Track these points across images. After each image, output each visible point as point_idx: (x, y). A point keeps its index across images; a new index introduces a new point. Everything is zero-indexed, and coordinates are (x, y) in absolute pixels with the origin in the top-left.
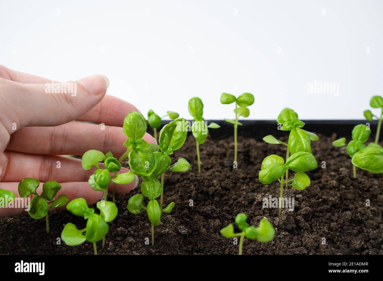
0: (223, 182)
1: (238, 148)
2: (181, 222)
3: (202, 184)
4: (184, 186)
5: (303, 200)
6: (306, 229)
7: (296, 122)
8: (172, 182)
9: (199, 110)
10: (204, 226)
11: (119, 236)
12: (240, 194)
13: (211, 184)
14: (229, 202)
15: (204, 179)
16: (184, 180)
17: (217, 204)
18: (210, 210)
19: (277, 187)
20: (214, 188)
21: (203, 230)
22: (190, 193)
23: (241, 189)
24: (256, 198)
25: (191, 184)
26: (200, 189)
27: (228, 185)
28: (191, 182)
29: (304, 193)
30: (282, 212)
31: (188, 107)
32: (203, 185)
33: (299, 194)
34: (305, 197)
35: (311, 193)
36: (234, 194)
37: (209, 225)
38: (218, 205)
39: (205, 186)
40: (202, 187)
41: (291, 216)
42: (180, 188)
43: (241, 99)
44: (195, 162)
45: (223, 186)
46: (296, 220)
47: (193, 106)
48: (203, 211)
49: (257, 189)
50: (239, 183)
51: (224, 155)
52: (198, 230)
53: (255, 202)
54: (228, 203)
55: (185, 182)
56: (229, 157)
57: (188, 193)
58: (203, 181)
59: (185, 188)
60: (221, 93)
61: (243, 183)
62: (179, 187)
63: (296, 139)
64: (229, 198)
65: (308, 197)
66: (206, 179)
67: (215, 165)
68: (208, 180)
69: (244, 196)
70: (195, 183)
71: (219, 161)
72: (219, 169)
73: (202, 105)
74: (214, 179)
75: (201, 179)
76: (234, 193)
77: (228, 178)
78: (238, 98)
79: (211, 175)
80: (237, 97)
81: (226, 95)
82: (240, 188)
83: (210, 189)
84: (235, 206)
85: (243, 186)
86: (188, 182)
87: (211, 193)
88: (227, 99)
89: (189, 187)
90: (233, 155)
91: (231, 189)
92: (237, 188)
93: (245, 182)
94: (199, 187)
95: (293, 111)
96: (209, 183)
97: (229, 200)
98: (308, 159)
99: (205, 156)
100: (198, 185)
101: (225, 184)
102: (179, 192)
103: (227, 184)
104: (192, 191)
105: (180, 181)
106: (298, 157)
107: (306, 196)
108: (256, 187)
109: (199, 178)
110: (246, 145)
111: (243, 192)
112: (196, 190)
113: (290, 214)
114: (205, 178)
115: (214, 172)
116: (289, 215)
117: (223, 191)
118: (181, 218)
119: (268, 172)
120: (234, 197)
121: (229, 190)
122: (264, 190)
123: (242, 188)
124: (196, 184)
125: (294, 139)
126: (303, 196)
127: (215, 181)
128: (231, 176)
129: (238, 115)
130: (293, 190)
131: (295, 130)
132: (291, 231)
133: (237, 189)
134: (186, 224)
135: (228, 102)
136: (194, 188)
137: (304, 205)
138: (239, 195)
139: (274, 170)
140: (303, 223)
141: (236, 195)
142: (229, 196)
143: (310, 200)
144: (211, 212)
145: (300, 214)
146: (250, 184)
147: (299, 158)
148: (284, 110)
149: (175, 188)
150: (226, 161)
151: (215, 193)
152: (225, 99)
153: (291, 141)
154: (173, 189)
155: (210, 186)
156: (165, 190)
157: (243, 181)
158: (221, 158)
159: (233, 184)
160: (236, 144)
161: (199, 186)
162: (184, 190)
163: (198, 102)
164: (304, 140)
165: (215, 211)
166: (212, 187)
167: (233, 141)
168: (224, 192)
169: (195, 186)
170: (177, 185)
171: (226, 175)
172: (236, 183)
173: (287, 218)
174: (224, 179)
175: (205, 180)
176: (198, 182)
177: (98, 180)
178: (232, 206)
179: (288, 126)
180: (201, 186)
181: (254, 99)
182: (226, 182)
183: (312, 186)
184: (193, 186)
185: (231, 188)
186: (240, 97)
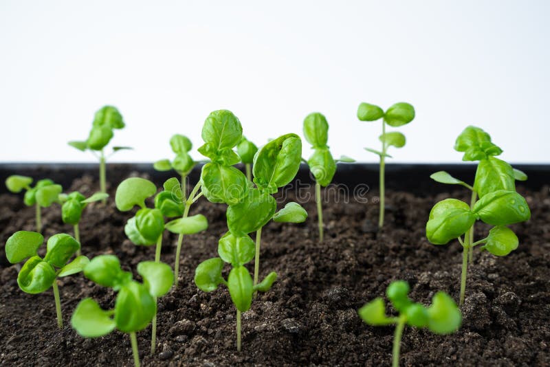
0: (360, 254)
1: (386, 203)
2: (288, 313)
3: (324, 256)
4: (295, 260)
5: (501, 283)
6: (510, 329)
7: (488, 147)
8: (275, 253)
9: (321, 132)
10: (329, 321)
11: (181, 333)
12: (391, 273)
13: (341, 257)
14: (371, 284)
15: (329, 248)
16: (295, 250)
17: (351, 288)
18: (339, 294)
19: (454, 264)
20: (346, 262)
21: (326, 327)
22: (305, 270)
23: (392, 266)
24: (419, 277)
25: (307, 256)
26: (322, 264)
27: (370, 258)
28: (306, 254)
29: (503, 271)
30: (466, 300)
31: (304, 129)
32: (327, 258)
33: (494, 272)
34: (504, 277)
35: (514, 272)
36: (380, 273)
37: (337, 319)
38: (353, 290)
39: (330, 260)
40: (325, 260)
41: (481, 305)
42: (289, 262)
43: (393, 112)
44: (314, 225)
45: (362, 261)
46: (491, 312)
47: (312, 126)
48: (326, 297)
49: (419, 266)
50: (387, 256)
51: (362, 216)
52: (319, 327)
53: (417, 285)
54: (369, 286)
55: (297, 252)
56: (371, 218)
57: (302, 269)
58: (327, 251)
59: (297, 263)
60: (359, 104)
61: (394, 257)
62: (286, 261)
63: (490, 173)
64: (372, 278)
65: (510, 279)
66: (332, 248)
67: (348, 229)
68: (336, 250)
69: (398, 275)
70: (314, 254)
71: (354, 223)
72: (355, 235)
73: (327, 127)
74: (346, 249)
75: (323, 249)
76: (379, 271)
77: (369, 248)
78: (387, 112)
79: (340, 242)
80: (385, 111)
81: (367, 105)
82: (390, 264)
83: (339, 263)
84: (382, 291)
85: (394, 262)
86: (302, 252)
87: (341, 270)
88: (369, 112)
89: (303, 261)
90: (378, 215)
91: (375, 266)
92: (384, 264)
93: (399, 255)
94: (321, 261)
95: (482, 130)
96: (337, 254)
97: (372, 282)
98: (513, 202)
99: (330, 216)
100: (318, 258)
101: (364, 257)
102: (287, 269)
103: (368, 257)
104: (308, 267)
105: (288, 251)
106: (495, 198)
107: (506, 277)
108: (417, 263)
109: (321, 247)
110: (399, 200)
111: (394, 270)
112: (315, 265)
113: (480, 302)
114: (331, 246)
115: (345, 239)
116: (479, 304)
117: (361, 268)
118: (289, 308)
119: (444, 222)
120: (379, 277)
121: (371, 266)
122: (430, 268)
123: (393, 264)
124: (316, 256)
125: (486, 173)
126: (500, 276)
127: (347, 253)
128: (375, 244)
129: (386, 145)
130: (482, 266)
131: (487, 159)
132: (483, 332)
133: (384, 267)
134: (297, 316)
135: (369, 118)
136: (313, 262)
137: (503, 289)
138: (388, 274)
139: (454, 219)
140: (504, 318)
141: (384, 274)
142: (372, 276)
143: (514, 284)
144: (341, 297)
145: (498, 304)
146: (407, 259)
147: (498, 201)
148: (467, 129)
149: (279, 263)
150: (365, 225)
151: (348, 271)
152: (365, 113)
153: (481, 177)
154: (276, 266)
155: (339, 260)
156: (264, 266)
157: (394, 253)
158: (357, 220)
159: (378, 259)
160: (382, 199)
161: (321, 259)
162: (294, 265)
163: (319, 120)
164: (504, 174)
165: (348, 296)
166: (342, 262)
167: (378, 195)
168: (363, 270)
169: (313, 258)
170: (283, 259)
171: (365, 243)
172: (382, 257)
173: (476, 309)
174: (362, 250)
175: (330, 250)
176: (319, 253)
177: (141, 227)
178: (377, 292)
179: (474, 153)
180: (323, 259)
181: (414, 112)
182: (365, 255)
183: (515, 261)
184: (309, 259)
185: (374, 263)
186: (390, 110)
